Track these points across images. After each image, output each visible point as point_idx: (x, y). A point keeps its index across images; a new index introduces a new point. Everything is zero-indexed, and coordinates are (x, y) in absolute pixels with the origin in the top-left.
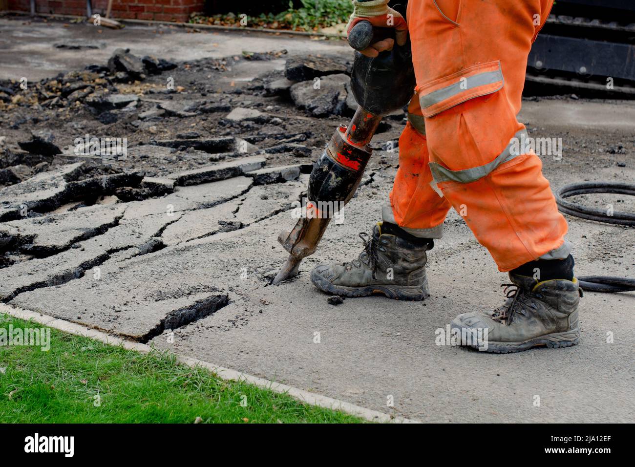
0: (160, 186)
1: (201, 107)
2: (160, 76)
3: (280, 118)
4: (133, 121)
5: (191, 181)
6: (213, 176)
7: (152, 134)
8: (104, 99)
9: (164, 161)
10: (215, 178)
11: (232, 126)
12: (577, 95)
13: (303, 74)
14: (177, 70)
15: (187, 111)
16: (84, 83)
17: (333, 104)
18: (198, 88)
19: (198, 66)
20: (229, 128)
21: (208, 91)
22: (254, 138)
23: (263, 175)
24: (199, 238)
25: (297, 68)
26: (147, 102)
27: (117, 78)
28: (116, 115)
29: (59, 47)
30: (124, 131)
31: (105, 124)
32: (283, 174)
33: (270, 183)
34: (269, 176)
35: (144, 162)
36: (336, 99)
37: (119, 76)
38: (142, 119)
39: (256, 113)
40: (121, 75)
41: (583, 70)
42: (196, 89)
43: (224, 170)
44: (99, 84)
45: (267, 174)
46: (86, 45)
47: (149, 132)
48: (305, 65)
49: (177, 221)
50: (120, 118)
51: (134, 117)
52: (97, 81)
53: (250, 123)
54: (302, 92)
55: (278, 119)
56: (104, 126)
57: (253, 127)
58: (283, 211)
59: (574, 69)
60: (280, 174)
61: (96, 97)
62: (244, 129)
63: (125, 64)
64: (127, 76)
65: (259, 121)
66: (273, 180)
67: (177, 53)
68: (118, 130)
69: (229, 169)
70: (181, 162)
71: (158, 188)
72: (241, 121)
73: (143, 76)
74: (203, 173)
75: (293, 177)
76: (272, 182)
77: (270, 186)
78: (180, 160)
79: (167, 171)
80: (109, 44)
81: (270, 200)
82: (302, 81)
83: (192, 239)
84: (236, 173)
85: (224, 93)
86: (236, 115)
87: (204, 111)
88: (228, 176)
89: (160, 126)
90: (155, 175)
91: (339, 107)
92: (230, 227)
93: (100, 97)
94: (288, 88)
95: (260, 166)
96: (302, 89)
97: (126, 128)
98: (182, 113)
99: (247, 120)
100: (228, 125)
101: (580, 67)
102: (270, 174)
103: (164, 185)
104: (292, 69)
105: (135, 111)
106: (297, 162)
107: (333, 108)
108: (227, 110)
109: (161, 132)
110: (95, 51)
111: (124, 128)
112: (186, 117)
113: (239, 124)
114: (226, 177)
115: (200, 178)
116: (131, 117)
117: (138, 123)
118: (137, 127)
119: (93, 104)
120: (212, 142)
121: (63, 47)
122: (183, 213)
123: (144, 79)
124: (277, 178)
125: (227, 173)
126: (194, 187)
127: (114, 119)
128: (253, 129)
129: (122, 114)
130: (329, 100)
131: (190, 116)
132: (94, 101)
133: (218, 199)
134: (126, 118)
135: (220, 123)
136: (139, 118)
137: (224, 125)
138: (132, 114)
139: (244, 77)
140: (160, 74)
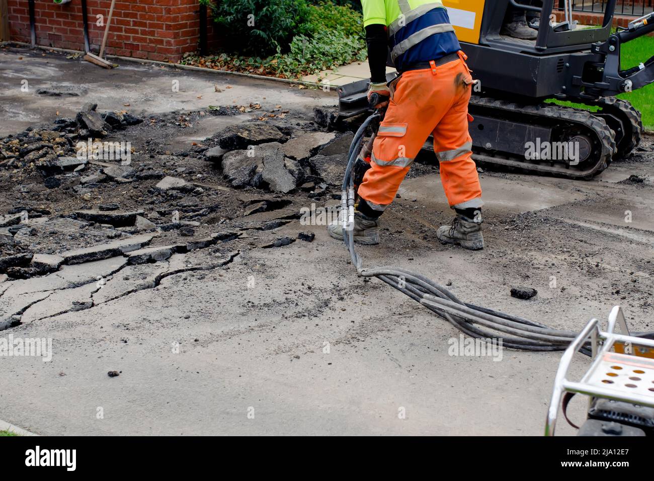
0: (46, 265)
1: (138, 173)
2: (123, 132)
3: (203, 188)
4: (74, 186)
5: (74, 261)
6: (95, 256)
7: (86, 200)
8: (53, 163)
9: (69, 237)
10: (96, 258)
11: (160, 194)
12: (483, 169)
13: (235, 143)
14: (142, 126)
15: (125, 177)
16: (43, 143)
17: (249, 176)
18: (150, 149)
19: (163, 121)
20: (157, 196)
21: (158, 152)
22: (165, 211)
23: (135, 257)
24: (51, 316)
25: (229, 138)
26: (95, 164)
27: (79, 135)
28: (59, 180)
29: (41, 93)
30: (64, 196)
31: (49, 188)
32: (153, 256)
33: (141, 264)
34: (140, 258)
35: (51, 238)
36: (253, 172)
37: (81, 133)
38: (83, 184)
39: (181, 183)
40: (83, 133)
41: (488, 145)
42: (147, 150)
43: (104, 251)
44: (58, 144)
45: (138, 256)
46: (66, 92)
47: (83, 199)
48: (239, 134)
49: (44, 299)
50: (63, 183)
51: (76, 182)
52: (58, 140)
53: (174, 192)
54: (231, 160)
55: (200, 189)
56: (48, 191)
57: (177, 196)
58: (135, 291)
59: (481, 145)
60: (150, 255)
61: (45, 161)
62: (169, 198)
63: (87, 122)
64: (88, 133)
65: (183, 190)
66: (144, 261)
67: (152, 103)
68: (58, 195)
69: (110, 251)
70: (83, 238)
71: (44, 267)
72: (167, 190)
73: (105, 133)
74: (85, 254)
75: (163, 258)
76: (143, 263)
77: (139, 266)
78: (82, 237)
79: (66, 248)
80: (92, 91)
81: (131, 281)
82: (234, 150)
83: (45, 318)
84: (115, 253)
85: (172, 154)
86: (165, 184)
87: (139, 178)
88: (108, 256)
89: (95, 193)
90: (53, 252)
91: (256, 178)
92: (81, 306)
93: (50, 161)
94: (221, 156)
95: (140, 247)
96: (231, 158)
97: (66, 193)
98: (120, 179)
99: (173, 189)
100: (156, 193)
101: (486, 143)
102: (141, 256)
103: (49, 265)
104: (225, 139)
105: (77, 176)
106: (175, 242)
107: (250, 180)
108: (159, 177)
109: (95, 199)
110: (74, 99)
111: (64, 193)
112: (122, 183)
113: (165, 193)
114: (106, 257)
115: (82, 258)
116: (73, 182)
117: (78, 188)
118: (76, 192)
119: (42, 167)
120: (122, 216)
121: (44, 93)
122: (52, 292)
123: (106, 136)
124: (147, 259)
125: (107, 254)
126: (76, 267)
127: (57, 184)
128: (176, 198)
129: (65, 179)
130: (247, 172)
131: (126, 183)
132: (43, 165)
133: (88, 279)
134: (68, 183)
135: (150, 192)
136: (81, 183)
137: (153, 194)
138: (73, 179)
139: (199, 136)
140: (124, 129)
